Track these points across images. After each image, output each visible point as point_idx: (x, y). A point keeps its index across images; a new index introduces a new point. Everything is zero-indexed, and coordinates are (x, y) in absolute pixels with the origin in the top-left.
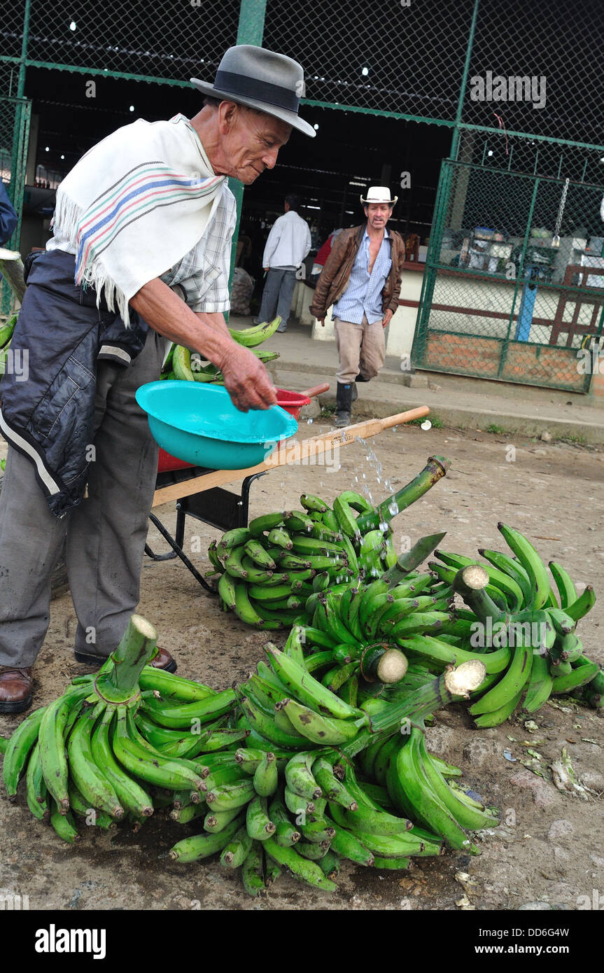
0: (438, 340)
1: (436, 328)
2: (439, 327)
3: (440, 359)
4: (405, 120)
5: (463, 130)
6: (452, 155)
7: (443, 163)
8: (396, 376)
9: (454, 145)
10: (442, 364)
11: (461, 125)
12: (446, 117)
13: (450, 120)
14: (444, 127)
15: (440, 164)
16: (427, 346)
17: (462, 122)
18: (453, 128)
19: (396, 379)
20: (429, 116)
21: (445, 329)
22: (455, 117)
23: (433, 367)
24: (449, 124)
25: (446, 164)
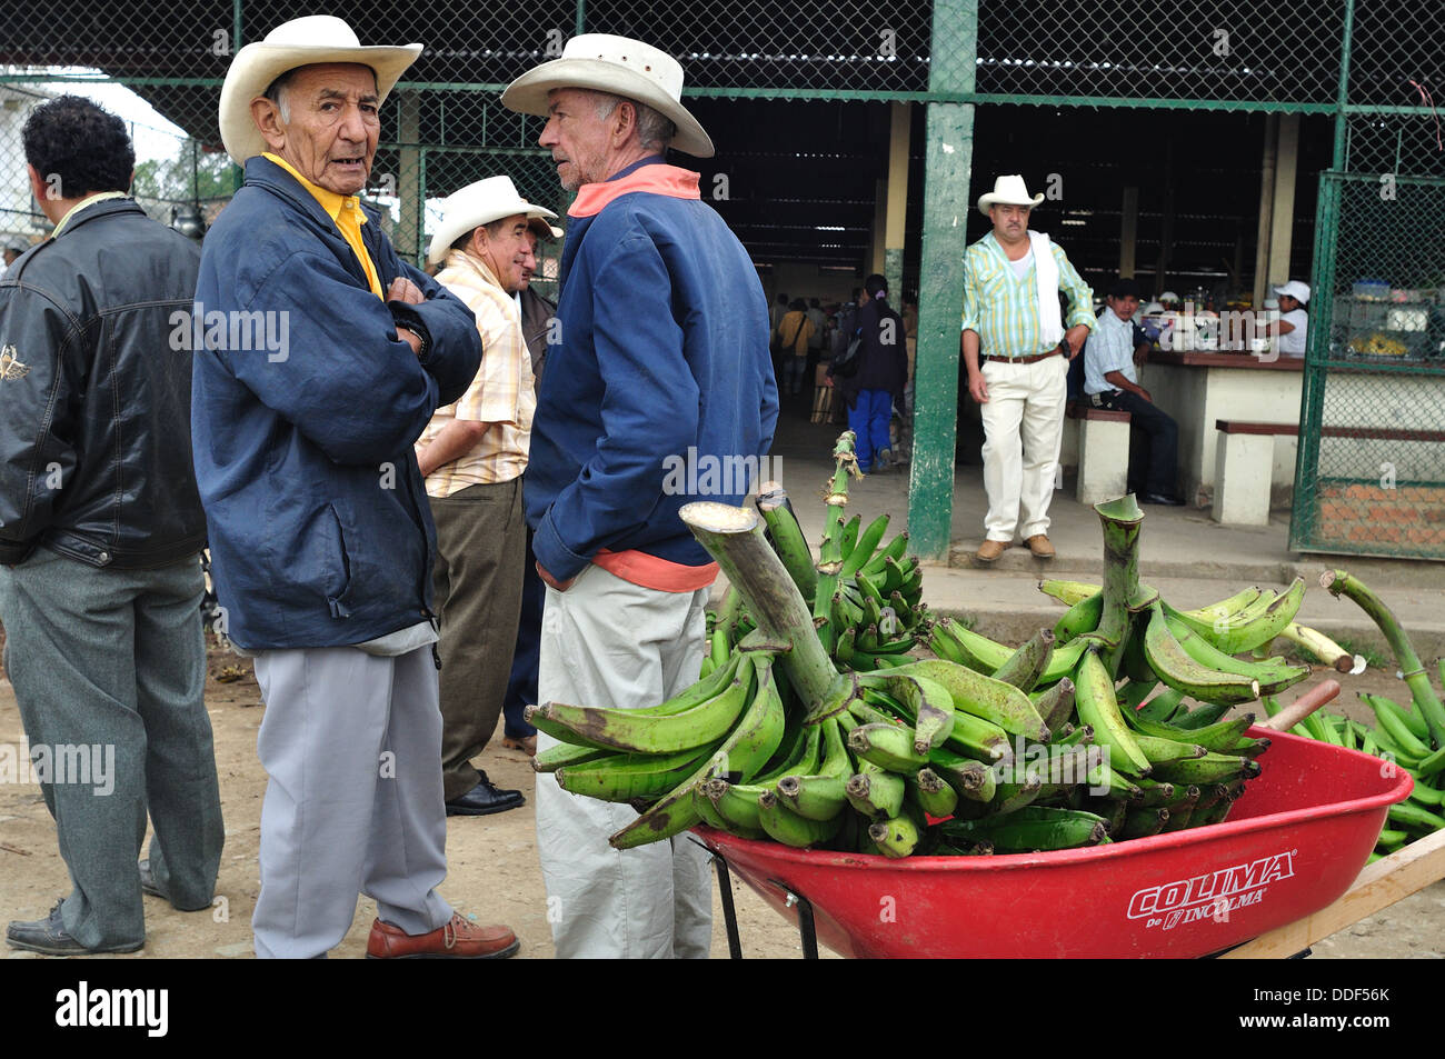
0: (1340, 496)
1: (1332, 474)
2: (1338, 473)
3: (1346, 531)
4: (1245, 112)
5: (1353, 116)
6: (1338, 162)
7: (1323, 179)
8: (1266, 568)
9: (1339, 146)
10: (1350, 540)
11: (1349, 109)
12: (1319, 97)
13: (1329, 101)
14: (1319, 116)
15: (1316, 180)
16: (1318, 508)
17: (1350, 103)
18: (1334, 115)
19: (1266, 573)
20: (1289, 100)
21: (1349, 476)
22: (1336, 96)
23: (1335, 547)
24: (1325, 109)
25: (1328, 180)
